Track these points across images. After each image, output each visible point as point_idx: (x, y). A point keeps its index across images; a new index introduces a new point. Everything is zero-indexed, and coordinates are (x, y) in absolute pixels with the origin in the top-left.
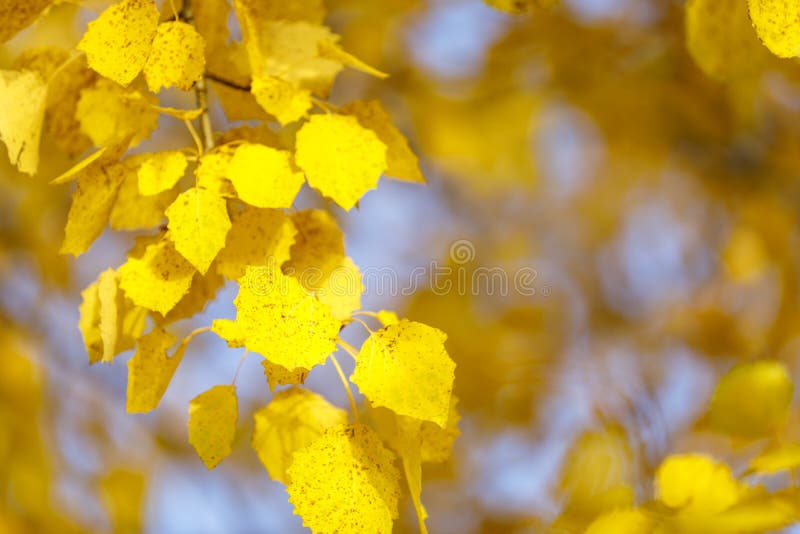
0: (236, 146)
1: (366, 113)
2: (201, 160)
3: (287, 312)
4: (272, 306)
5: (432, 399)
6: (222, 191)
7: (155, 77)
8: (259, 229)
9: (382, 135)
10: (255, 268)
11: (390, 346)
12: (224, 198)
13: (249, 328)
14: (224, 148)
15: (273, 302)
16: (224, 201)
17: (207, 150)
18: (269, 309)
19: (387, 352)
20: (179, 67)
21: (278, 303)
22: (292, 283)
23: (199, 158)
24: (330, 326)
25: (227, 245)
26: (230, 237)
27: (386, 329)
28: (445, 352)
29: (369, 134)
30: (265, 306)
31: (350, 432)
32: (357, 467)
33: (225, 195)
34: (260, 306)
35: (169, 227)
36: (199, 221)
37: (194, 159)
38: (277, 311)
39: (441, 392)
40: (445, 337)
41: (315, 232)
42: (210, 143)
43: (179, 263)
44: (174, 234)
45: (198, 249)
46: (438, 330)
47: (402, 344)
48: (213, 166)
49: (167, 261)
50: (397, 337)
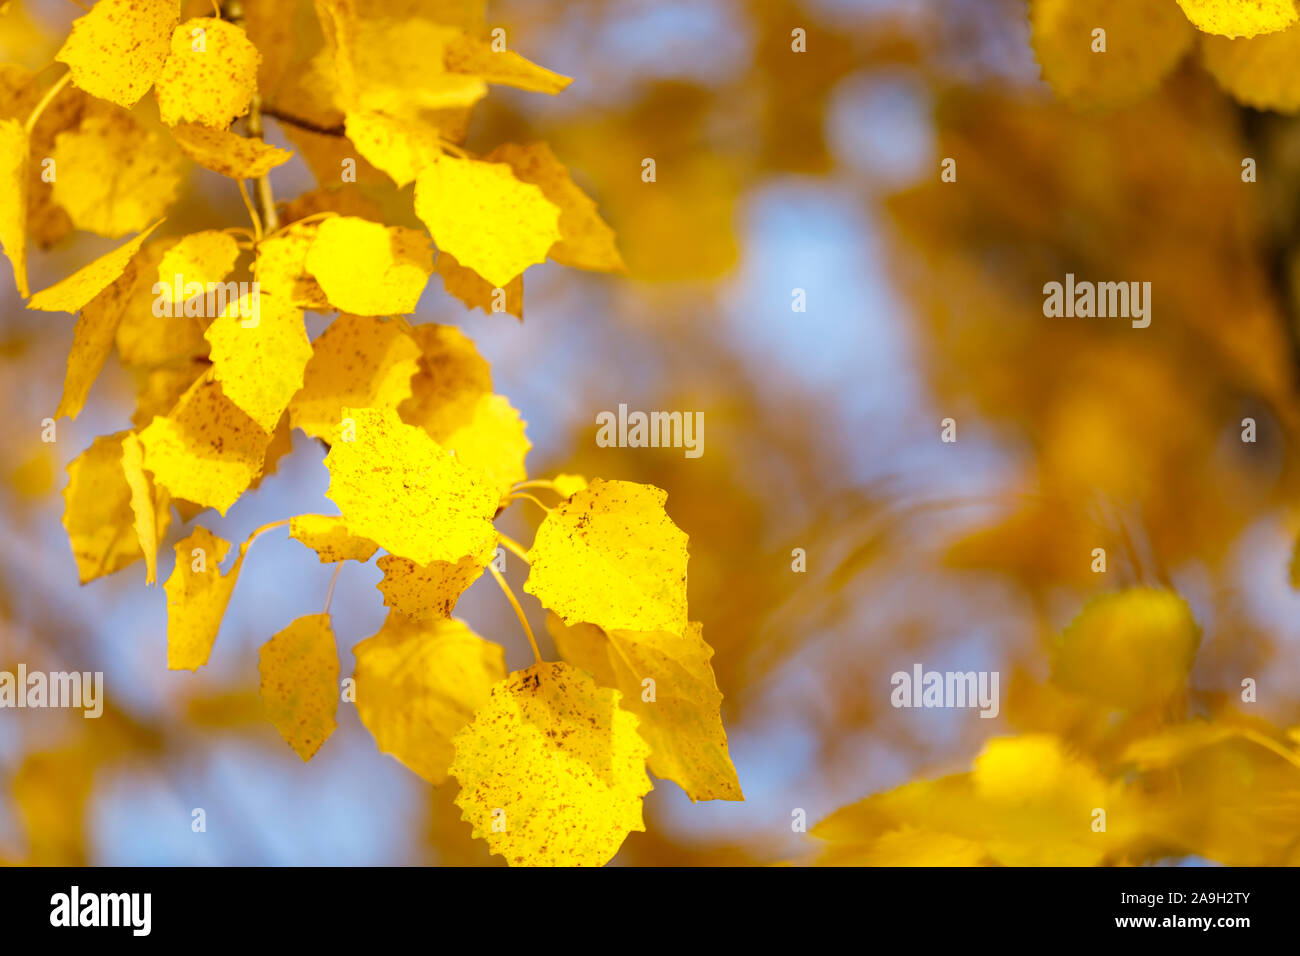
0: (317, 223)
1: (525, 163)
2: (259, 247)
3: (412, 479)
4: (387, 470)
5: (659, 596)
6: (296, 295)
7: (172, 101)
8: (358, 353)
9: (551, 193)
10: (356, 412)
11: (580, 526)
12: (300, 308)
13: (350, 503)
14: (297, 228)
15: (387, 463)
16: (300, 313)
17: (268, 231)
18: (382, 474)
19: (576, 538)
20: (212, 90)
21: (397, 465)
22: (416, 435)
23: (256, 244)
24: (482, 497)
25: (306, 383)
26: (310, 371)
27: (570, 500)
28: (669, 519)
29: (530, 190)
30: (376, 470)
31: (533, 680)
32: (554, 734)
33: (303, 303)
34: (368, 468)
35: (211, 358)
36: (260, 346)
37: (249, 246)
38: (396, 478)
39: (670, 583)
40: (664, 495)
41: (444, 360)
42: (272, 220)
43: (237, 422)
44: (220, 371)
45: (260, 394)
46: (652, 487)
47: (599, 520)
48: (279, 256)
49: (217, 420)
50: (588, 510)
